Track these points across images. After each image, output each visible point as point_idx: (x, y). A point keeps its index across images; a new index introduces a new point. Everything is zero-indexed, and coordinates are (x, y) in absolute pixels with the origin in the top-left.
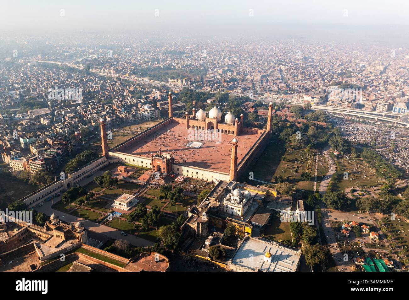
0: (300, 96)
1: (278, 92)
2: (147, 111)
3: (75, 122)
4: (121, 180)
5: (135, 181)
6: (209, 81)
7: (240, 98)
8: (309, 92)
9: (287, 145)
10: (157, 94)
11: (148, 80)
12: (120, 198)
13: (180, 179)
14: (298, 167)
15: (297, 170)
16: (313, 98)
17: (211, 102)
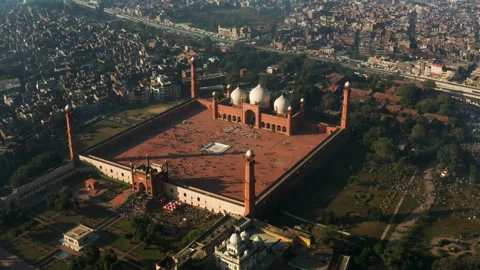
0: (425, 65)
1: (392, 57)
2: (159, 85)
3: (48, 103)
4: (86, 202)
5: (104, 204)
6: (284, 32)
7: (325, 65)
8: (445, 57)
9: (368, 155)
10: (189, 55)
11: (188, 28)
12: (72, 232)
13: (171, 207)
14: (372, 196)
15: (368, 201)
16: (445, 69)
17: (274, 71)
